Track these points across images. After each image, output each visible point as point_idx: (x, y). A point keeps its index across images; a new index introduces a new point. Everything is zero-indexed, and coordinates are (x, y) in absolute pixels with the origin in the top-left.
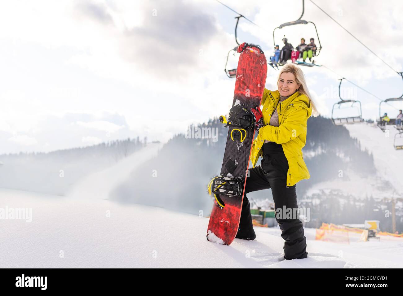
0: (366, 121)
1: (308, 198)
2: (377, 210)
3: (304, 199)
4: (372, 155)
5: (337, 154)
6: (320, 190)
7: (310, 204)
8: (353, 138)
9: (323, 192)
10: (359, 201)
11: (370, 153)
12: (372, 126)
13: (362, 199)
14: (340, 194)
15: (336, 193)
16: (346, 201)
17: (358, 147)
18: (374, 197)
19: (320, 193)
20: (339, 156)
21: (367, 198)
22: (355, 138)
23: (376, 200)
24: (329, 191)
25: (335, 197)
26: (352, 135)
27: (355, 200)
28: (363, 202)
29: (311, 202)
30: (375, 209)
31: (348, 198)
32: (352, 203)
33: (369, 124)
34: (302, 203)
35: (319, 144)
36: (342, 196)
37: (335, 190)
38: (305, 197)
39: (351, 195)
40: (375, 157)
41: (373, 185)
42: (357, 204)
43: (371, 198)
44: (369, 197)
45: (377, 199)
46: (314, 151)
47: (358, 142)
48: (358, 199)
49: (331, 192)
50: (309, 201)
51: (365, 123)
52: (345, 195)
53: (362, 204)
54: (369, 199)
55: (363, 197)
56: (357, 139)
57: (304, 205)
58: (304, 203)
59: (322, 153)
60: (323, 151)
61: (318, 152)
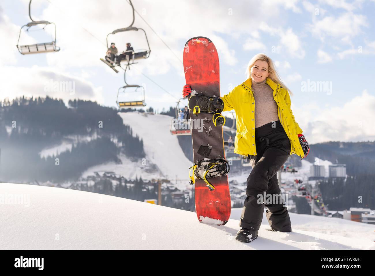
0: (138, 111)
1: (83, 180)
2: (145, 190)
3: (79, 181)
4: (142, 141)
5: (112, 140)
6: (95, 172)
7: (85, 186)
8: (126, 125)
9: (97, 174)
10: (130, 182)
11: (140, 139)
12: (142, 115)
13: (132, 181)
14: (113, 176)
15: (109, 175)
16: (118, 183)
17: (130, 133)
18: (143, 178)
19: (95, 175)
20: (113, 141)
21: (137, 179)
22: (128, 126)
23: (145, 182)
24: (103, 173)
25: (108, 179)
26: (125, 122)
27: (126, 182)
28: (133, 183)
29: (87, 184)
30: (144, 189)
31: (120, 179)
32: (123, 184)
33: (140, 114)
34: (78, 185)
35: (96, 130)
36: (115, 178)
37: (108, 173)
38: (81, 179)
39: (123, 177)
40: (145, 143)
41: (142, 168)
42: (128, 185)
43: (141, 179)
44: (139, 178)
45: (146, 180)
46: (90, 136)
47: (130, 129)
48: (128, 180)
49: (105, 175)
50: (84, 182)
51: (137, 112)
52: (118, 176)
53: (132, 185)
54: (139, 181)
55: (133, 178)
56: (129, 127)
57: (80, 187)
58: (80, 185)
59: (98, 138)
60: (99, 136)
61: (94, 137)
